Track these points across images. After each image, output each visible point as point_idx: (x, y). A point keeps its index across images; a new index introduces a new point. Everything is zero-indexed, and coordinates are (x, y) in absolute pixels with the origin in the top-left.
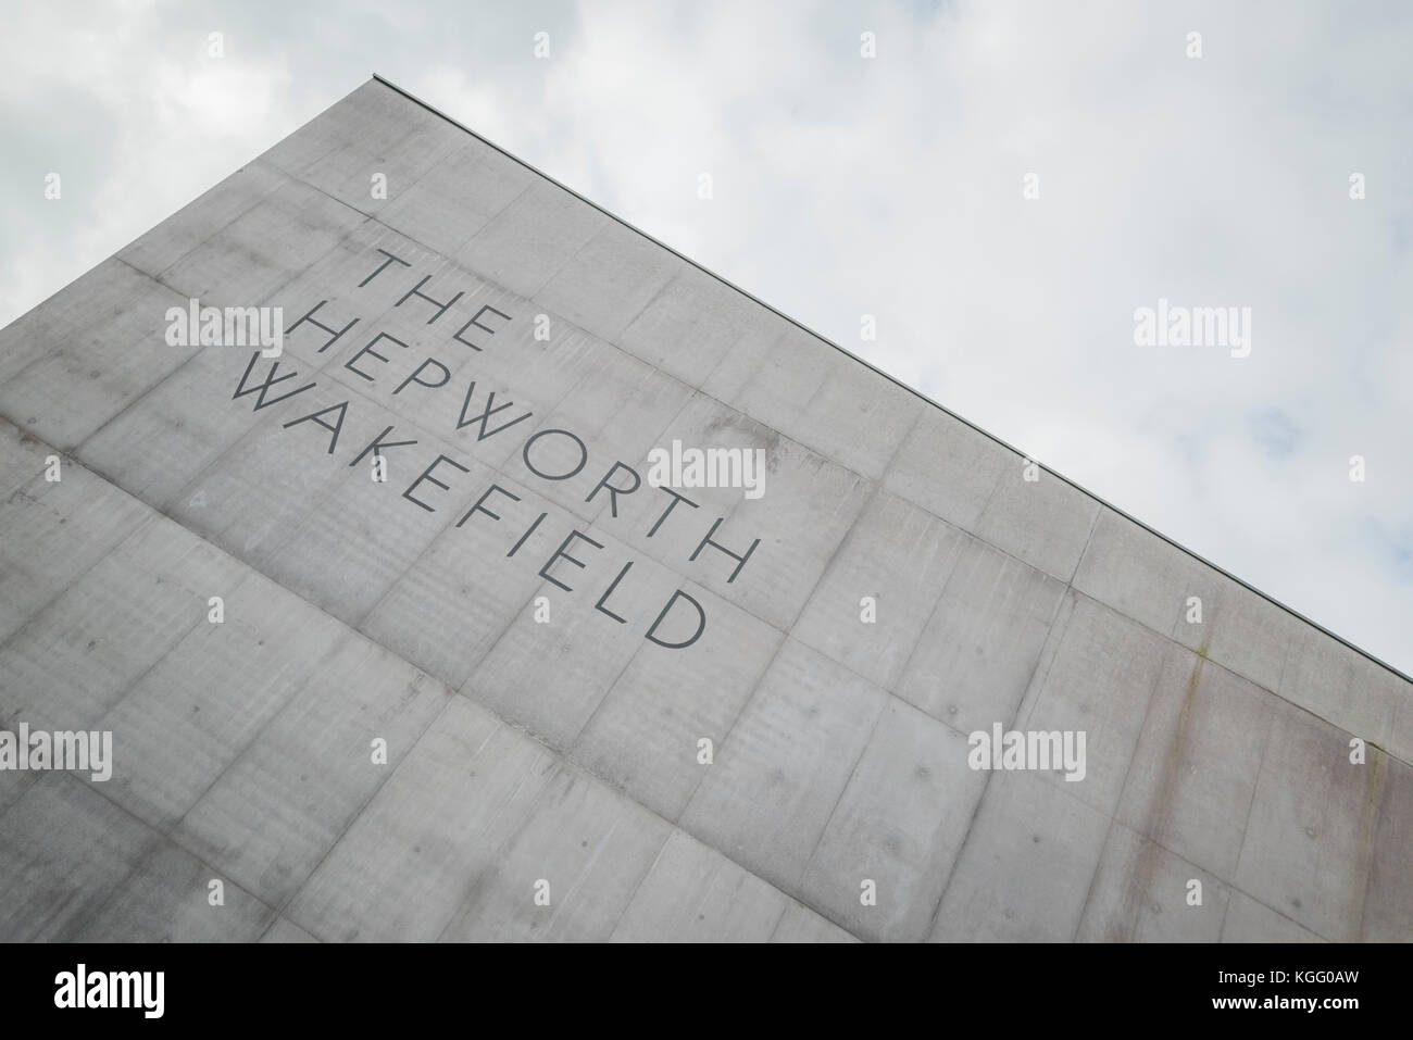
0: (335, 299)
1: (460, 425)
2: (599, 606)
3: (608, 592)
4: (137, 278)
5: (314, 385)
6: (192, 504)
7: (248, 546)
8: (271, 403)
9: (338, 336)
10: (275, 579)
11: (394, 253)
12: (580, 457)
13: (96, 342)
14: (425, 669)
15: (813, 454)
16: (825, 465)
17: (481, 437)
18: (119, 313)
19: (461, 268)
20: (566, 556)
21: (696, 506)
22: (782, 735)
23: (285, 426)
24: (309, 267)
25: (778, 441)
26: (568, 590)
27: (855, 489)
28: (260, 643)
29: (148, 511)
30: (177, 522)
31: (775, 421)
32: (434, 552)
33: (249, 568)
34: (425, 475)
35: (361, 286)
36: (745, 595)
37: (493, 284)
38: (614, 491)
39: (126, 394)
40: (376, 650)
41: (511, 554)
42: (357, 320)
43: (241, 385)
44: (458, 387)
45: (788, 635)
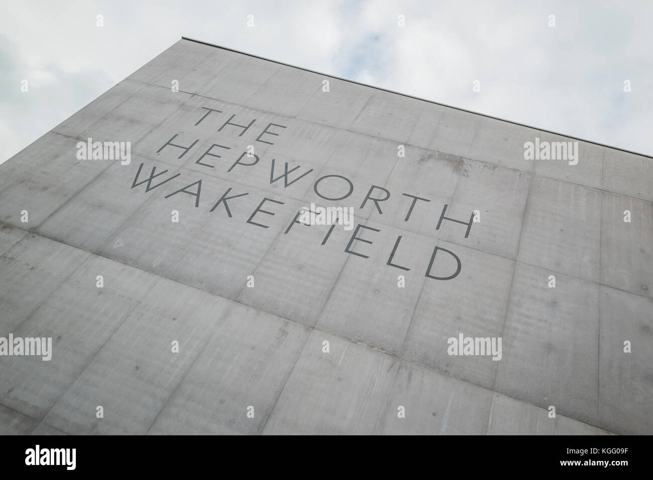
0: (183, 133)
1: (272, 181)
2: (389, 263)
3: (392, 255)
4: (66, 139)
5: (179, 174)
6: (115, 247)
7: (155, 264)
8: (155, 187)
9: (188, 150)
10: (176, 280)
11: (211, 108)
12: (349, 186)
13: (44, 173)
14: (287, 318)
15: (487, 164)
16: (497, 169)
17: (286, 185)
18: (56, 157)
19: (251, 109)
20: (358, 239)
21: (428, 201)
22: (540, 320)
23: (166, 197)
24: (164, 120)
25: (463, 161)
26: (367, 257)
27: (520, 178)
28: (174, 319)
29: (87, 254)
30: (107, 258)
31: (458, 151)
32: (274, 249)
33: (159, 277)
34: (258, 209)
35: (196, 125)
36: (479, 243)
37: (272, 113)
38: (376, 201)
39: (66, 195)
40: (252, 311)
41: (323, 243)
42: (197, 141)
43: (135, 181)
44: (265, 163)
45: (516, 261)
